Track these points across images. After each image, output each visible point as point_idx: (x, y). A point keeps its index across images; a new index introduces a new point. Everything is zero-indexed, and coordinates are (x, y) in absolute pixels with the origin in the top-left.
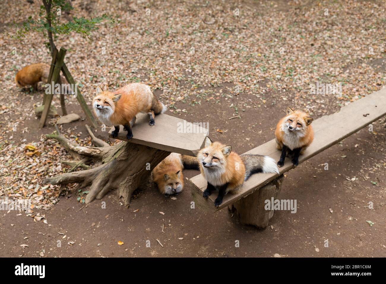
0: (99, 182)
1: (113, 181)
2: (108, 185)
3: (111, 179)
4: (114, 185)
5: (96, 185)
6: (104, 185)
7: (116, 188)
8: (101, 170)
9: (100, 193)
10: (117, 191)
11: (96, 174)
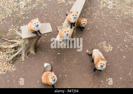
0: (24, 53)
1: (28, 51)
2: (27, 52)
3: (27, 50)
4: (29, 51)
5: (23, 54)
6: (26, 53)
7: (29, 52)
8: (23, 49)
9: (26, 56)
10: (30, 52)
11: (21, 52)
